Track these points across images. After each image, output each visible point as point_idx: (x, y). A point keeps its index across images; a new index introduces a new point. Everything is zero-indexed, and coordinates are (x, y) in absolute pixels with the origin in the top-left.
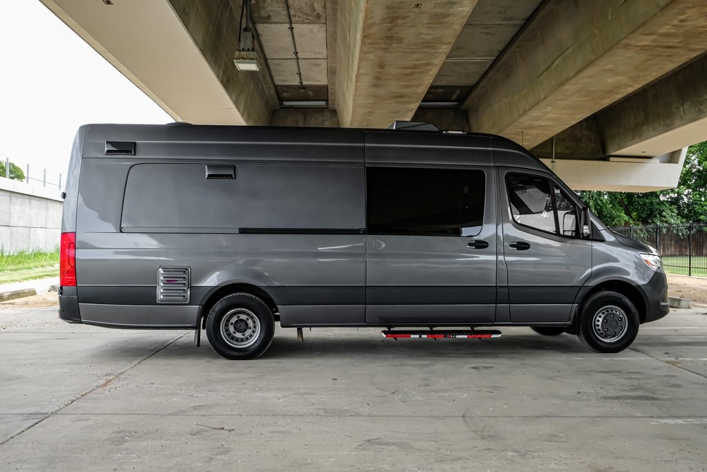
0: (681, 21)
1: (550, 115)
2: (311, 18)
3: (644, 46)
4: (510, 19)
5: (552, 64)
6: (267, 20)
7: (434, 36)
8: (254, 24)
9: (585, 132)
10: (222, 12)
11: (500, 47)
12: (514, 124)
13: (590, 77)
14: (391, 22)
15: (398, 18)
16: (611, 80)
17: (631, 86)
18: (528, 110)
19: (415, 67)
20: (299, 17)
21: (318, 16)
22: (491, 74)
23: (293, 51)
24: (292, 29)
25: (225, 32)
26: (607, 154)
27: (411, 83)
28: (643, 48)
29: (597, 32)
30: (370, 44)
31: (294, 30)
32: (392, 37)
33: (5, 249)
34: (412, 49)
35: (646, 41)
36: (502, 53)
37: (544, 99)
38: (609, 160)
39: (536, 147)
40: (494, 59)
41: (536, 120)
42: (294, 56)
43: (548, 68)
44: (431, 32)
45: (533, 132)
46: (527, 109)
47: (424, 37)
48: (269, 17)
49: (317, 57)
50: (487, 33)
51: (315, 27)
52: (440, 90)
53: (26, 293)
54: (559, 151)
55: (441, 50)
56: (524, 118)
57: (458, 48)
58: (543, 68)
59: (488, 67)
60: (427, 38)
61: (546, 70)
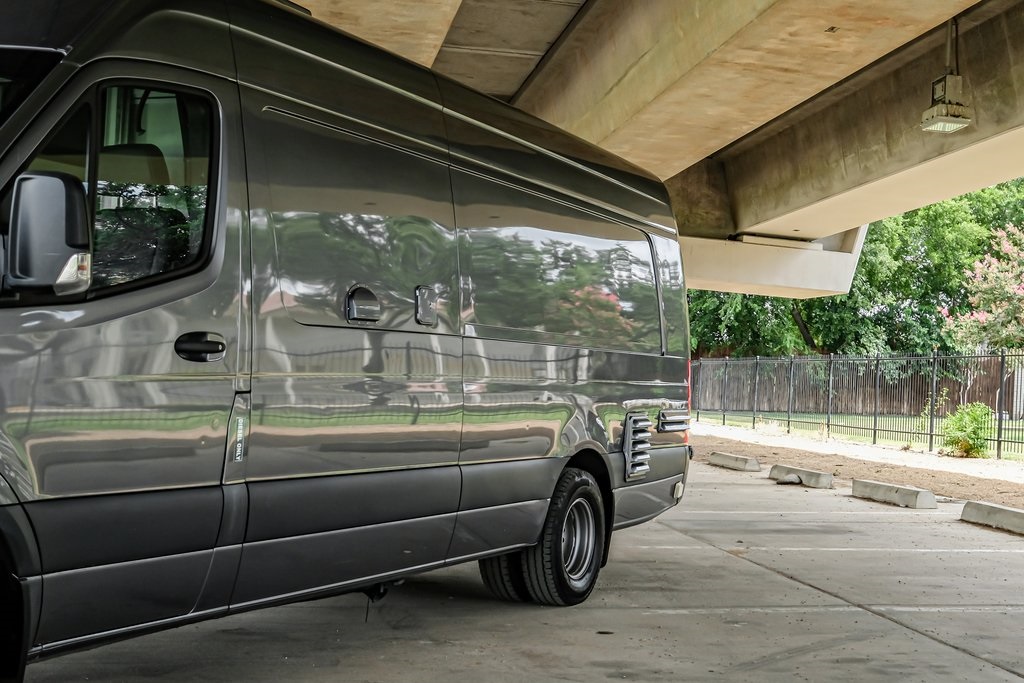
0: (791, 34)
3: (749, 64)
5: (625, 75)
9: (706, 190)
11: (551, 36)
13: (679, 103)
16: (713, 111)
17: (745, 123)
22: (537, 79)
26: (739, 230)
28: (748, 68)
29: (681, 34)
35: (750, 57)
36: (553, 46)
37: (616, 131)
38: (740, 241)
40: (542, 54)
43: (620, 81)
50: (524, 13)
57: (478, 31)
58: (612, 81)
59: (532, 67)
60: (401, 20)
61: (617, 84)
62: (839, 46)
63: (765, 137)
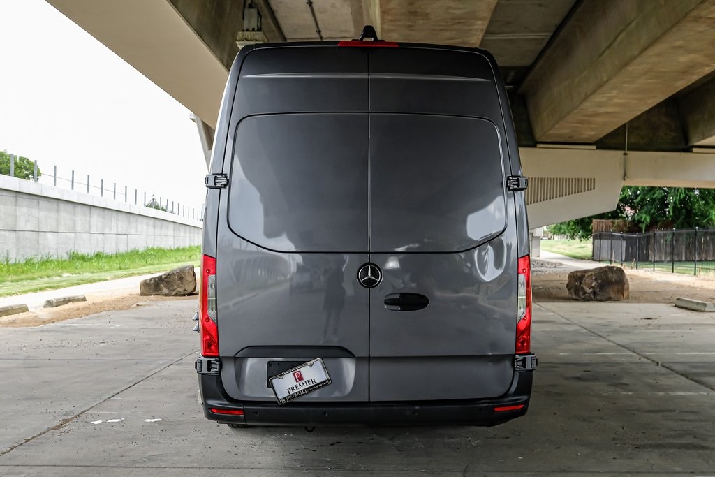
1: (616, 101)
5: (615, 40)
7: (465, 11)
9: (664, 119)
11: (557, 21)
12: (576, 111)
13: (658, 55)
16: (684, 59)
17: (708, 66)
18: (590, 95)
22: (548, 52)
23: (316, 29)
25: (228, 10)
26: (691, 144)
30: (391, 21)
32: (416, 12)
33: (11, 256)
34: (441, 26)
36: (559, 28)
37: (607, 81)
38: (691, 152)
39: (606, 137)
40: (551, 34)
41: (601, 106)
42: (317, 35)
43: (610, 45)
44: (461, 6)
45: (599, 120)
46: (589, 93)
47: (452, 11)
49: (343, 36)
50: (540, 5)
53: (16, 309)
54: (633, 141)
55: (476, 27)
56: (587, 104)
57: (507, 23)
58: (604, 45)
59: (545, 44)
61: (608, 47)
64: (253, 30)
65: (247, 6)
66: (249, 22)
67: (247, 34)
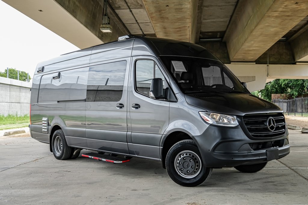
0: (285, 6)
1: (255, 45)
2: (138, 7)
3: (277, 16)
4: (229, 3)
5: (248, 22)
6: (119, 8)
7: (181, 16)
8: (113, 10)
10: (95, 8)
11: (230, 14)
13: (262, 29)
14: (159, 12)
15: (162, 10)
16: (273, 30)
19: (180, 28)
20: (133, 6)
21: (141, 6)
23: (135, 20)
24: (131, 11)
25: (98, 16)
26: (295, 61)
27: (181, 34)
28: (277, 17)
29: (258, 10)
31: (132, 11)
32: (163, 17)
33: (18, 114)
34: (174, 21)
35: (276, 14)
36: (231, 16)
37: (248, 38)
38: (296, 64)
40: (229, 19)
41: (250, 47)
42: (136, 22)
43: (247, 24)
45: (252, 52)
46: (243, 42)
48: (120, 7)
49: (146, 22)
50: (221, 9)
51: (142, 10)
52: (210, 34)
54: (271, 60)
55: (187, 21)
56: (244, 47)
57: (210, 15)
58: (245, 24)
59: (228, 23)
60: (178, 17)
61: (246, 25)
62: (301, 7)
63: (300, 34)
64: (106, 24)
65: (104, 15)
66: (105, 21)
67: (104, 25)
